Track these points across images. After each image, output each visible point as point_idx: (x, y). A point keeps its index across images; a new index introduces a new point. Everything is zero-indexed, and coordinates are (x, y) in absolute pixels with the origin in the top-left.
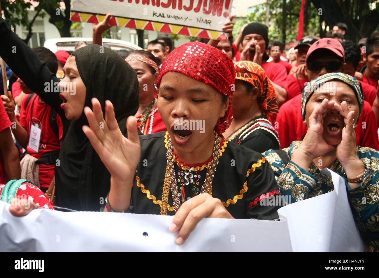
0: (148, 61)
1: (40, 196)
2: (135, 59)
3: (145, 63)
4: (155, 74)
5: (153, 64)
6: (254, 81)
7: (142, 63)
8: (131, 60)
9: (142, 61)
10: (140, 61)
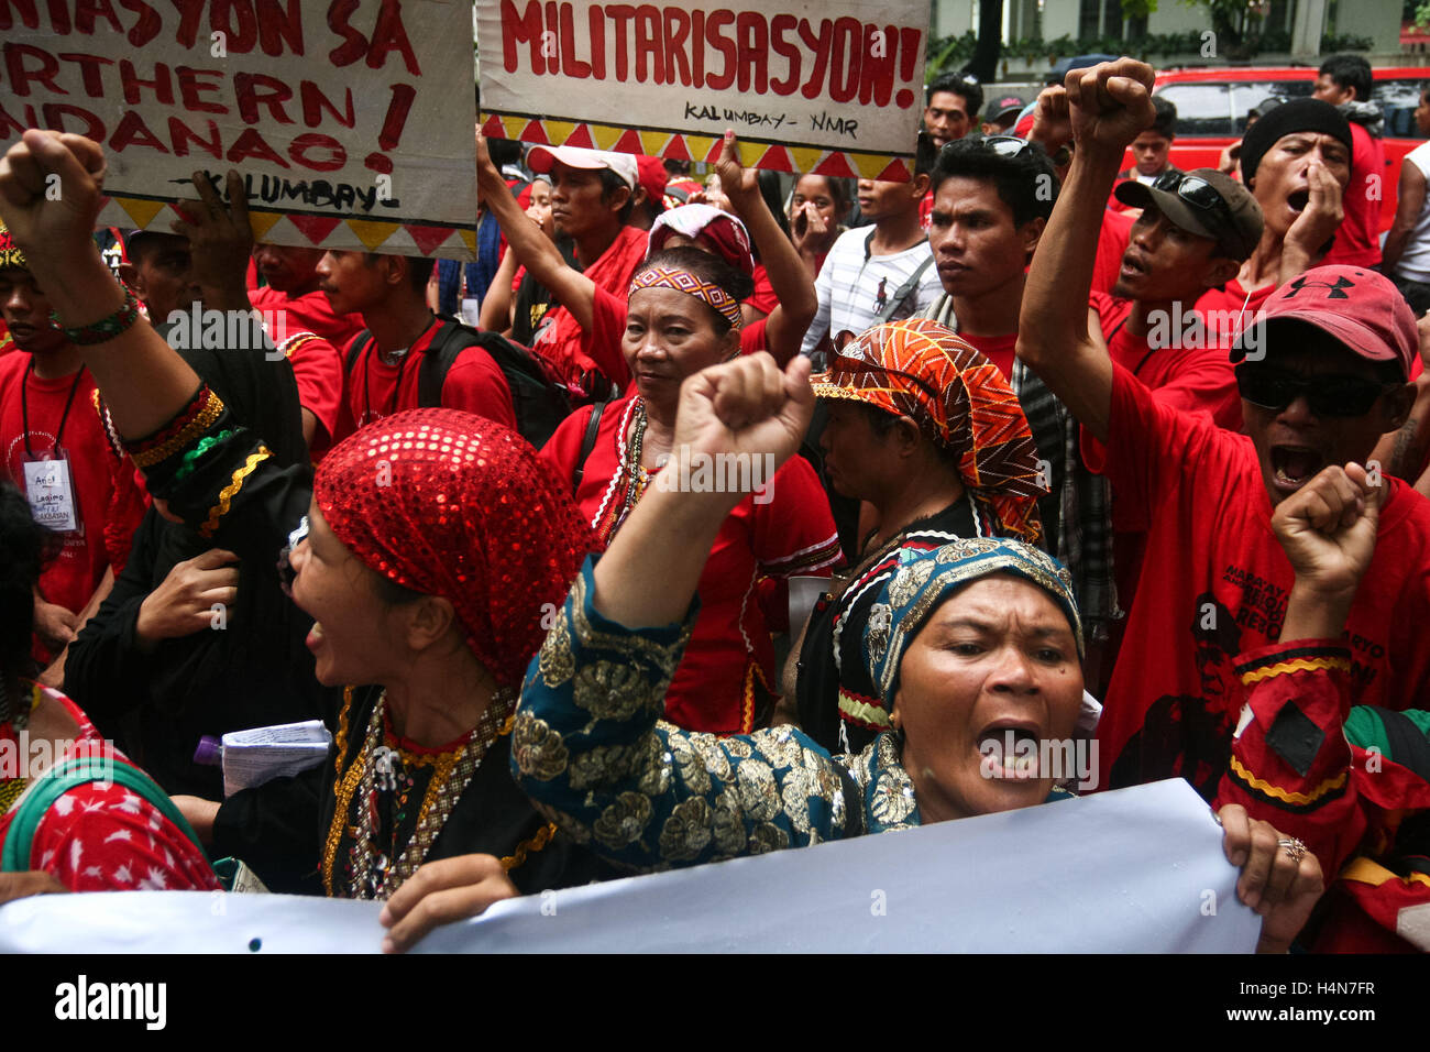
0: (708, 291)
1: (107, 840)
2: (668, 284)
3: (698, 297)
4: (728, 335)
5: (723, 303)
6: (896, 396)
7: (687, 299)
8: (653, 286)
9: (690, 293)
10: (682, 290)
